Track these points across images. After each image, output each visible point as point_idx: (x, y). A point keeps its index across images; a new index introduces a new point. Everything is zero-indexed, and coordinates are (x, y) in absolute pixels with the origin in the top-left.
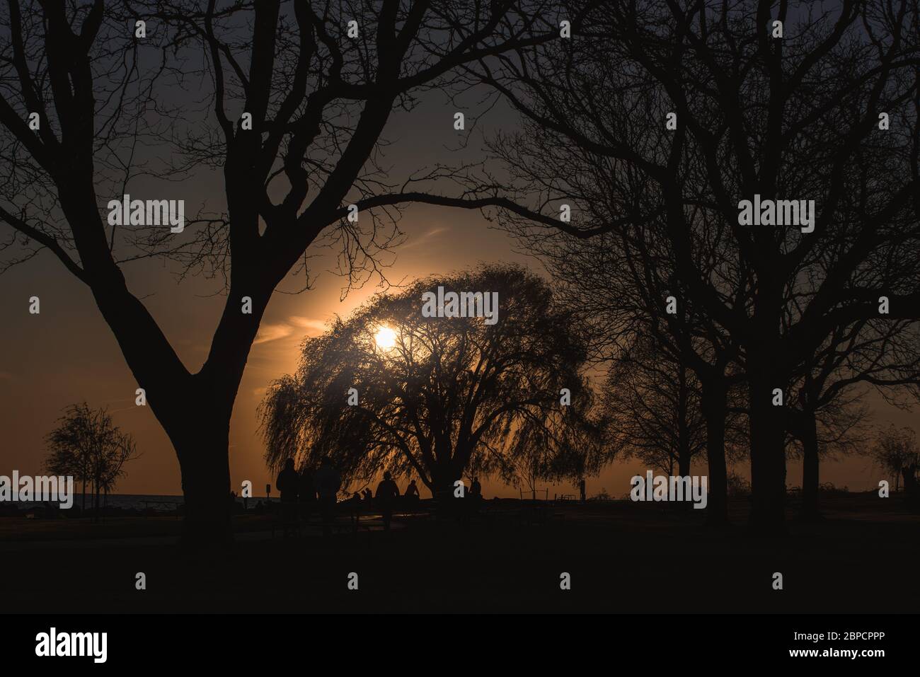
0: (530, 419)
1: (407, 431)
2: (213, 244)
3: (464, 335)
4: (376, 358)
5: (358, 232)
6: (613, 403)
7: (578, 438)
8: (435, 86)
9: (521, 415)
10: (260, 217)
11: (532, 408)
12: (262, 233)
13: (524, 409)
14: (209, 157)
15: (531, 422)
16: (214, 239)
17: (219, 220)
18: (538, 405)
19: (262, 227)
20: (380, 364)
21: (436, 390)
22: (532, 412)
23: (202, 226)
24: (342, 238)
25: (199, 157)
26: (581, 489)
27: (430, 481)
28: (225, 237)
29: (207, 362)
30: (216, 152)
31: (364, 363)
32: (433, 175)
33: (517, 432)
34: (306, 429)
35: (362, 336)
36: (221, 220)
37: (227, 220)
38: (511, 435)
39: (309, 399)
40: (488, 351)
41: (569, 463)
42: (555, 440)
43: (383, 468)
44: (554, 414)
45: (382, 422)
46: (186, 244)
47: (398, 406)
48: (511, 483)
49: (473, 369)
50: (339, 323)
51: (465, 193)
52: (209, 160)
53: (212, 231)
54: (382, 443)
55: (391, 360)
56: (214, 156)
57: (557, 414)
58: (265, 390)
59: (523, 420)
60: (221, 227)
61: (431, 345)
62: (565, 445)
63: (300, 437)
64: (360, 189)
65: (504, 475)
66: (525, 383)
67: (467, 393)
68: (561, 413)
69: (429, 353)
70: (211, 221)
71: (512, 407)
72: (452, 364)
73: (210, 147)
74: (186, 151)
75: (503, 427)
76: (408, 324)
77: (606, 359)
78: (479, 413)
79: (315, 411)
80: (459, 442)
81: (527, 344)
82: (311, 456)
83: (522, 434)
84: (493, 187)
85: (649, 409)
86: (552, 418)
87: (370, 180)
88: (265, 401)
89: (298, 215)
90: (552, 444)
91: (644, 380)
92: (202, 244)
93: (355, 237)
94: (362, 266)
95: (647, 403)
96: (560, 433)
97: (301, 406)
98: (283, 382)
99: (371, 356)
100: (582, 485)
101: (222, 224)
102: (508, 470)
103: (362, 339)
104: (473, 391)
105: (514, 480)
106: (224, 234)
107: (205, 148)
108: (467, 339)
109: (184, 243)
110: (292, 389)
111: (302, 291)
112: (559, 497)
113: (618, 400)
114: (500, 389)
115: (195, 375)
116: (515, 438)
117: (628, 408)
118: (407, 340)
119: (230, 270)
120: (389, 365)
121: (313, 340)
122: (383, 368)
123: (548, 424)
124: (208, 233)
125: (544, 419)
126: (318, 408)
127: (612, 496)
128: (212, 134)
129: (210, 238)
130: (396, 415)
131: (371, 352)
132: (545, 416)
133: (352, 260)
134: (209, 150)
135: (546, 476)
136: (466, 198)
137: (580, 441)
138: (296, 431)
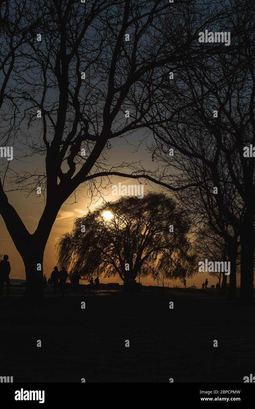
0: (165, 254)
1: (115, 257)
2: (40, 184)
3: (140, 219)
4: (104, 227)
5: (95, 182)
6: (197, 250)
7: (184, 263)
8: (121, 137)
9: (161, 252)
10: (58, 178)
11: (166, 250)
12: (58, 183)
13: (163, 250)
14: (40, 151)
15: (165, 255)
16: (41, 182)
17: (43, 175)
18: (168, 249)
19: (59, 181)
20: (105, 229)
21: (128, 241)
22: (166, 251)
23: (37, 177)
24: (89, 185)
25: (36, 151)
26: (184, 283)
27: (124, 277)
28: (44, 182)
29: (37, 230)
30: (43, 149)
31: (99, 229)
32: (121, 166)
33: (160, 259)
34: (74, 254)
35: (98, 218)
36: (44, 175)
37: (46, 175)
38: (157, 260)
39: (76, 242)
40: (149, 226)
41: (180, 273)
42: (175, 263)
43: (105, 271)
44: (175, 252)
45: (105, 253)
46: (30, 184)
47: (112, 247)
48: (156, 280)
49: (143, 233)
50: (90, 212)
51: (133, 173)
52: (40, 152)
53: (40, 179)
54: (104, 261)
55: (110, 228)
56: (42, 151)
57: (176, 252)
58: (58, 238)
59: (162, 255)
60: (44, 178)
61: (126, 223)
62: (178, 265)
63: (72, 258)
64: (97, 166)
65: (153, 276)
66: (163, 240)
67: (140, 242)
68: (178, 252)
69: (125, 226)
70: (40, 176)
71: (158, 249)
72: (134, 231)
73: (41, 147)
74: (32, 149)
75: (154, 257)
76: (117, 214)
77: (193, 232)
78: (145, 251)
79: (78, 248)
80: (136, 262)
81: (165, 224)
82: (76, 266)
83: (162, 260)
84: (143, 171)
85: (212, 253)
86: (174, 254)
87: (100, 163)
88: (58, 243)
89: (72, 178)
90: (174, 265)
91: (210, 241)
92: (36, 184)
93: (94, 184)
94: (96, 195)
95: (211, 250)
96: (177, 260)
97: (73, 245)
98: (66, 235)
99: (102, 226)
100: (185, 282)
101: (44, 177)
102: (155, 275)
103: (99, 219)
104: (142, 242)
105: (157, 279)
106: (45, 180)
107: (39, 148)
108: (141, 221)
109: (29, 183)
110: (69, 238)
111: (73, 203)
112: (175, 286)
113: (200, 248)
114: (153, 242)
115: (32, 235)
116: (159, 262)
117: (203, 252)
118: (117, 220)
119: (46, 194)
120: (109, 230)
121: (79, 218)
122: (106, 231)
123: (172, 256)
124: (38, 180)
125: (171, 255)
126: (79, 246)
127: (197, 287)
128: (41, 143)
129: (39, 182)
130: (111, 250)
131: (102, 225)
132: (171, 253)
133: (93, 193)
134: (40, 149)
135: (170, 277)
136: (133, 174)
137: (185, 264)
138: (70, 255)
